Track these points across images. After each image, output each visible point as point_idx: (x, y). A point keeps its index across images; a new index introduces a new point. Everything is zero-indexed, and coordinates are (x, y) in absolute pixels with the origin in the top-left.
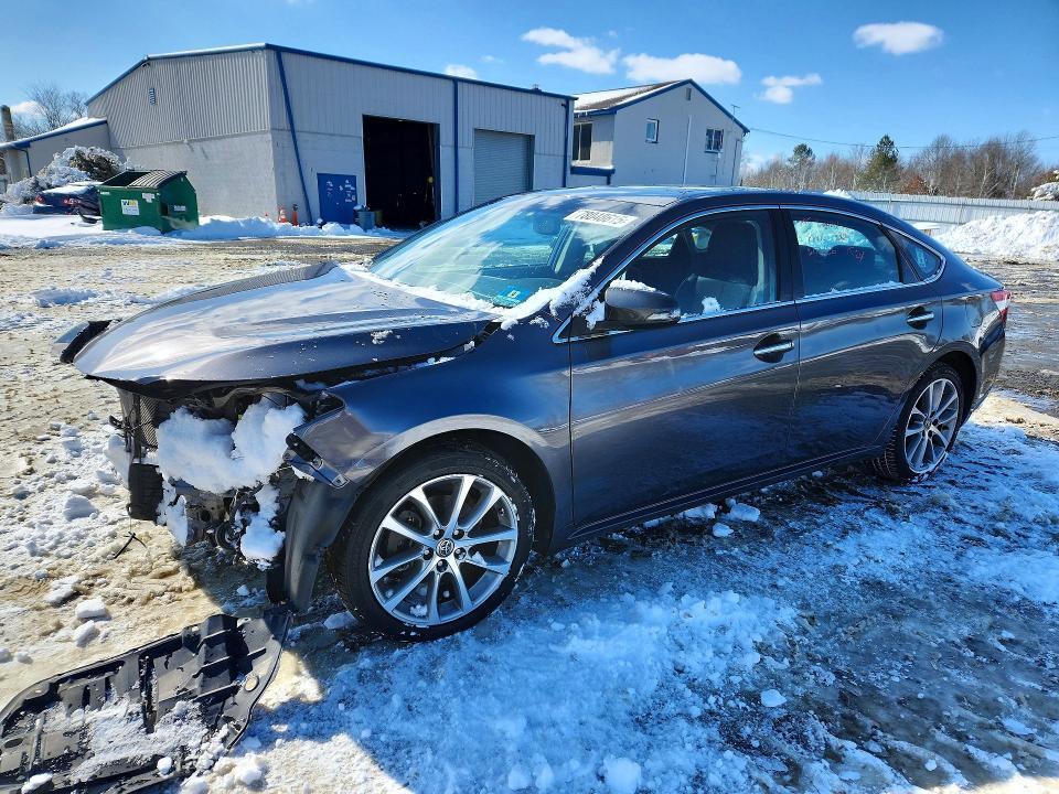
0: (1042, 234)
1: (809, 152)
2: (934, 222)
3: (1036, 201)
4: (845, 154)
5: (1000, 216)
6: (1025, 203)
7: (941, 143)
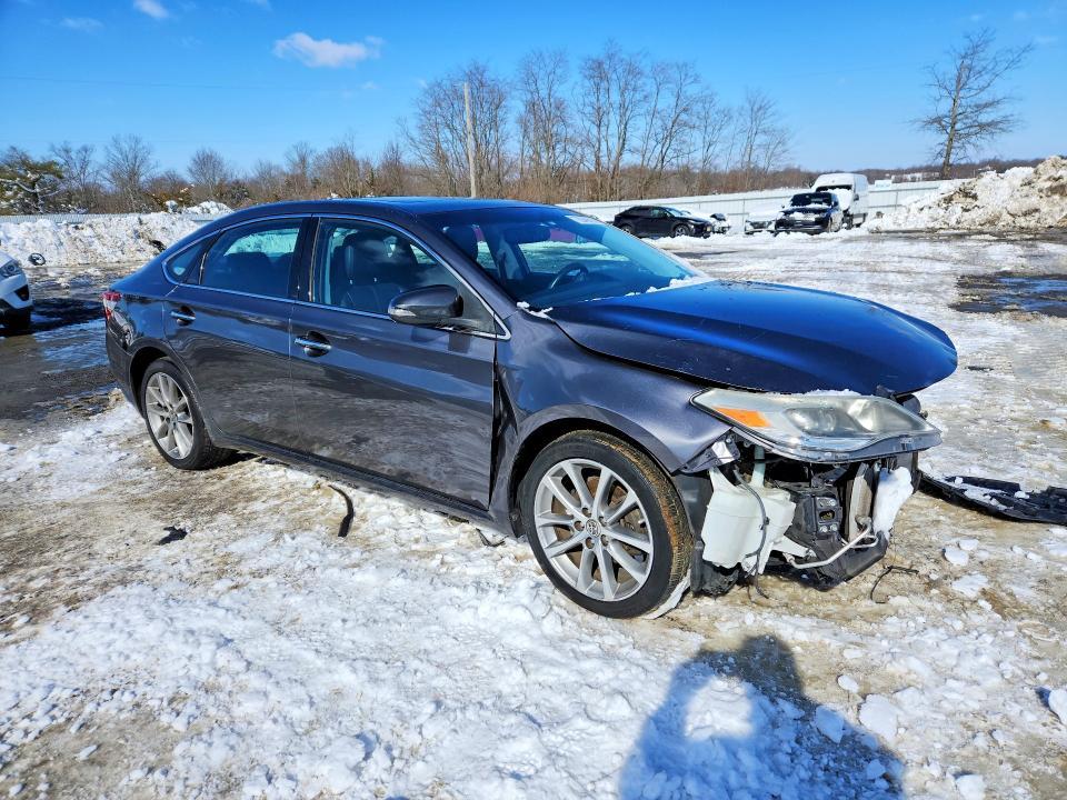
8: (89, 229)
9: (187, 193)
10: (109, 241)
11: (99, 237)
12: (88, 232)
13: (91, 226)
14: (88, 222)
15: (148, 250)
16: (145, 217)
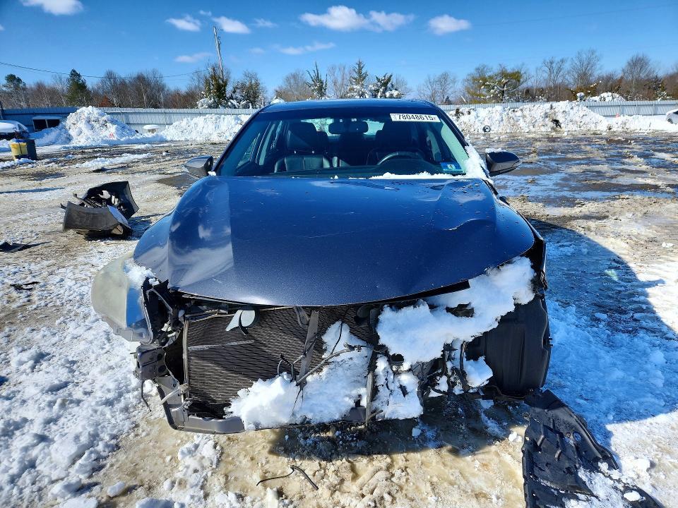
0: (214, 127)
1: (19, 80)
2: (152, 124)
3: (201, 109)
4: (49, 81)
5: (189, 119)
6: (193, 110)
7: (110, 76)
8: (520, 112)
9: (595, 87)
10: (528, 119)
11: (524, 117)
12: (519, 113)
13: (522, 110)
14: (521, 108)
15: (549, 126)
16: (555, 104)
